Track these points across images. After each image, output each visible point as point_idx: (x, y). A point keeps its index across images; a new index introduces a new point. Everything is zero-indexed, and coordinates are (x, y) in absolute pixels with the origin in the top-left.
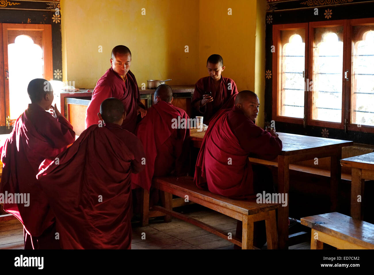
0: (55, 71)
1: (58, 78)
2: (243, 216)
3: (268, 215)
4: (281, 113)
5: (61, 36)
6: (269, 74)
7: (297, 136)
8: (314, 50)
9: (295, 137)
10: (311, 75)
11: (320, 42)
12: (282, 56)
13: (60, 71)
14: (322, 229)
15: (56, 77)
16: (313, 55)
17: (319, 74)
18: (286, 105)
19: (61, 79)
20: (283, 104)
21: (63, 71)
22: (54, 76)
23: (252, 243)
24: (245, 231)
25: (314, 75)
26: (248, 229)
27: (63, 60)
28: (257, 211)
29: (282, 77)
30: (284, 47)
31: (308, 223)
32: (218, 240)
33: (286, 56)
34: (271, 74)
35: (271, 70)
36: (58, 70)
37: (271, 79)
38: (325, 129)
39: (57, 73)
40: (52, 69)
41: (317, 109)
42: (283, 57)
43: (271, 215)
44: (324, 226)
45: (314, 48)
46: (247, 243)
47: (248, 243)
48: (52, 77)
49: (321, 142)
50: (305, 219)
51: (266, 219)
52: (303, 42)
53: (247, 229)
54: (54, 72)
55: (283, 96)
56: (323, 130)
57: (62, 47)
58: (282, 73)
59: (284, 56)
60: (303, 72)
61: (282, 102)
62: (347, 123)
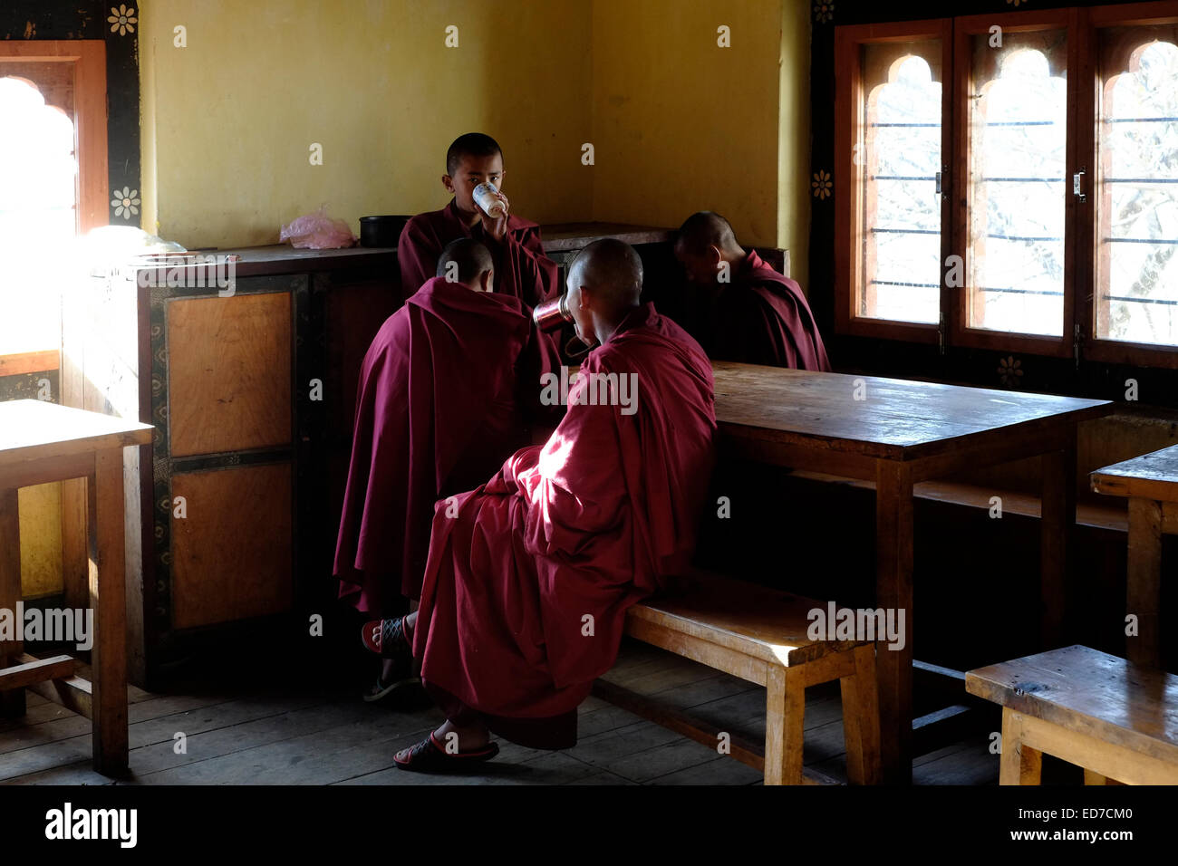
0: (117, 193)
1: (127, 216)
2: (770, 669)
3: (850, 662)
4: (864, 310)
5: (137, 79)
6: (822, 185)
7: (927, 388)
8: (971, 103)
9: (921, 392)
10: (962, 185)
11: (991, 79)
12: (866, 126)
13: (134, 193)
14: (1040, 708)
15: (118, 213)
16: (969, 121)
17: (986, 180)
18: (880, 283)
19: (136, 221)
20: (868, 280)
21: (142, 192)
22: (112, 209)
23: (800, 759)
24: (777, 717)
25: (973, 186)
26: (786, 714)
27: (142, 155)
28: (815, 652)
29: (865, 192)
30: (870, 95)
31: (991, 689)
32: (674, 744)
33: (880, 125)
34: (830, 185)
35: (830, 168)
36: (126, 190)
37: (831, 200)
38: (1011, 359)
39: (124, 199)
40: (106, 188)
41: (983, 292)
42: (869, 129)
43: (860, 660)
44: (1047, 698)
45: (971, 97)
46: (783, 760)
47: (785, 759)
48: (107, 213)
49: (1011, 409)
50: (979, 674)
51: (843, 677)
52: (934, 79)
53: (783, 712)
54: (112, 198)
55: (869, 253)
56: (1003, 362)
57: (141, 112)
58: (865, 181)
59: (873, 125)
60: (935, 176)
61: (868, 274)
62: (1081, 338)
